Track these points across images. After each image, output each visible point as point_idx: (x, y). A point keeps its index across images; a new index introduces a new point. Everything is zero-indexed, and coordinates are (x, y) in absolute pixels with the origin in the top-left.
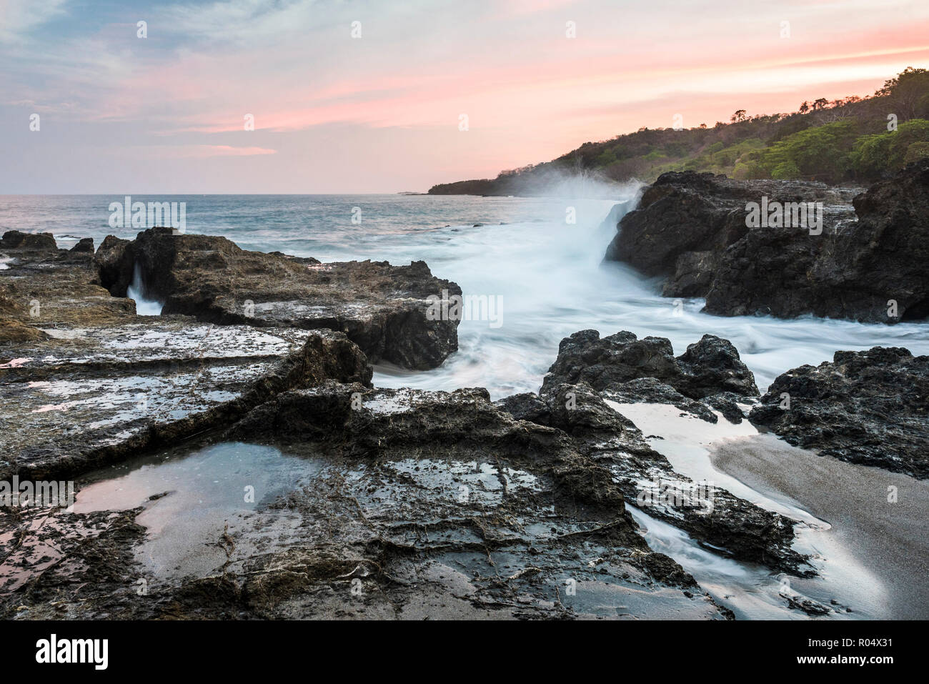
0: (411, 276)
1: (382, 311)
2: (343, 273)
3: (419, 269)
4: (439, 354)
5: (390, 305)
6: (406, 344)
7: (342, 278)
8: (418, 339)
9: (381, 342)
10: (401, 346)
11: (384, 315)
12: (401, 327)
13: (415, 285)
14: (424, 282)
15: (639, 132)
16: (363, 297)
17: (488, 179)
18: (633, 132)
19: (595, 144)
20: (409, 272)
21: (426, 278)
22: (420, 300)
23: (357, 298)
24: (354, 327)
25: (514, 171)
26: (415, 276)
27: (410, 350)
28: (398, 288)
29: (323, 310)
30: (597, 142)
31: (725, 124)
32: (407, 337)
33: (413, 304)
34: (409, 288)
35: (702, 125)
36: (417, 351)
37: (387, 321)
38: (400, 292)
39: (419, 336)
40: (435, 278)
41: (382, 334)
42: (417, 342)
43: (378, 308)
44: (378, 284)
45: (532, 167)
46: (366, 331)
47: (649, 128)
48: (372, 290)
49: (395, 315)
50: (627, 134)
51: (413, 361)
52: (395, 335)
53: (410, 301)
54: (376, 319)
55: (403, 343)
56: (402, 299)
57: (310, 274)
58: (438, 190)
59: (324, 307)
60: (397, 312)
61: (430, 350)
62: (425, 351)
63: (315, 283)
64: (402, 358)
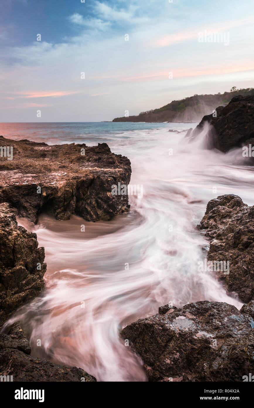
0: (98, 153)
1: (74, 178)
2: (56, 151)
3: (104, 148)
4: (115, 208)
5: (81, 173)
6: (91, 203)
7: (55, 154)
8: (100, 198)
9: (72, 202)
10: (88, 204)
11: (75, 182)
12: (88, 189)
13: (100, 159)
14: (106, 156)
15: (194, 96)
16: (64, 167)
17: (136, 115)
18: (192, 96)
19: (177, 101)
20: (96, 150)
21: (108, 154)
22: (102, 169)
23: (60, 167)
24: (50, 192)
25: (145, 112)
26: (100, 152)
27: (94, 207)
28: (88, 161)
29: (33, 177)
30: (178, 100)
31: (228, 92)
32: (92, 197)
33: (97, 172)
34: (96, 160)
35: (219, 93)
36: (99, 206)
37: (77, 186)
38: (90, 163)
39: (101, 196)
40: (113, 154)
41: (73, 196)
42: (100, 200)
43: (72, 175)
44: (76, 158)
45: (152, 111)
46: (59, 194)
47: (198, 95)
48: (71, 162)
49: (83, 181)
50: (189, 97)
51: (97, 215)
52: (84, 195)
53: (96, 169)
54: (67, 185)
55: (89, 202)
56: (90, 169)
57: (34, 151)
58: (116, 120)
59: (34, 175)
60: (85, 179)
61: (110, 206)
62: (105, 207)
63: (36, 157)
64: (88, 213)
